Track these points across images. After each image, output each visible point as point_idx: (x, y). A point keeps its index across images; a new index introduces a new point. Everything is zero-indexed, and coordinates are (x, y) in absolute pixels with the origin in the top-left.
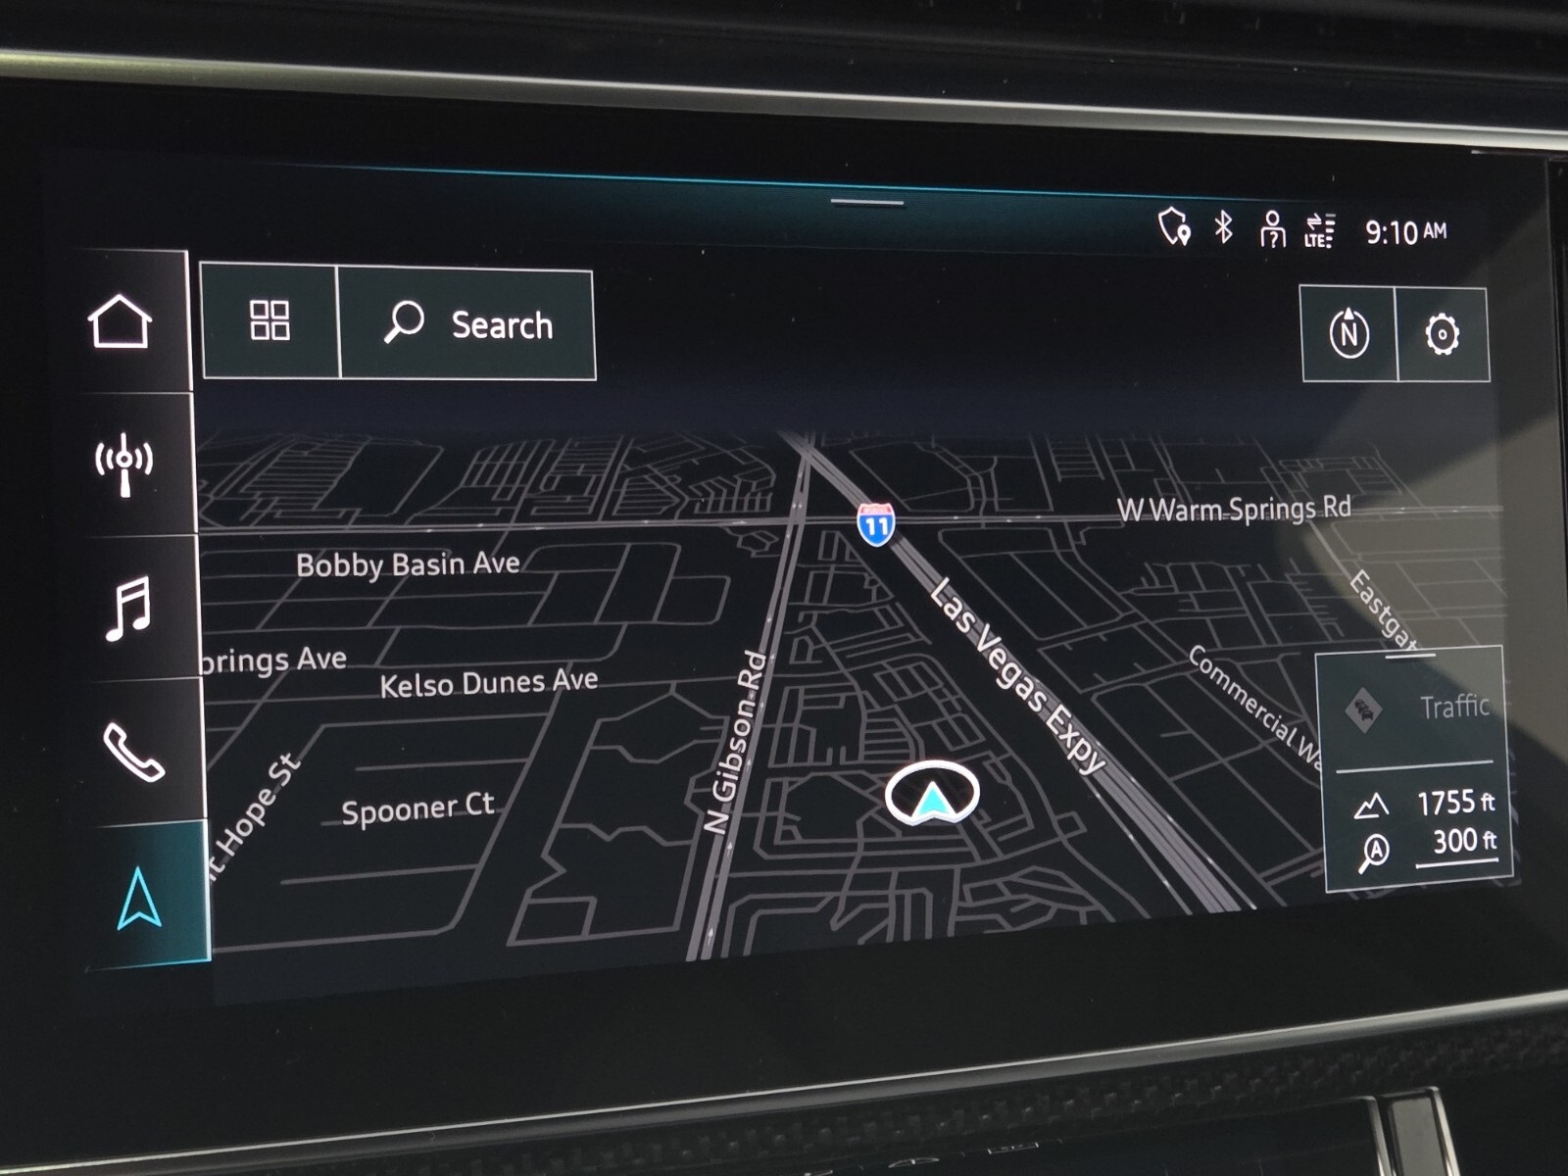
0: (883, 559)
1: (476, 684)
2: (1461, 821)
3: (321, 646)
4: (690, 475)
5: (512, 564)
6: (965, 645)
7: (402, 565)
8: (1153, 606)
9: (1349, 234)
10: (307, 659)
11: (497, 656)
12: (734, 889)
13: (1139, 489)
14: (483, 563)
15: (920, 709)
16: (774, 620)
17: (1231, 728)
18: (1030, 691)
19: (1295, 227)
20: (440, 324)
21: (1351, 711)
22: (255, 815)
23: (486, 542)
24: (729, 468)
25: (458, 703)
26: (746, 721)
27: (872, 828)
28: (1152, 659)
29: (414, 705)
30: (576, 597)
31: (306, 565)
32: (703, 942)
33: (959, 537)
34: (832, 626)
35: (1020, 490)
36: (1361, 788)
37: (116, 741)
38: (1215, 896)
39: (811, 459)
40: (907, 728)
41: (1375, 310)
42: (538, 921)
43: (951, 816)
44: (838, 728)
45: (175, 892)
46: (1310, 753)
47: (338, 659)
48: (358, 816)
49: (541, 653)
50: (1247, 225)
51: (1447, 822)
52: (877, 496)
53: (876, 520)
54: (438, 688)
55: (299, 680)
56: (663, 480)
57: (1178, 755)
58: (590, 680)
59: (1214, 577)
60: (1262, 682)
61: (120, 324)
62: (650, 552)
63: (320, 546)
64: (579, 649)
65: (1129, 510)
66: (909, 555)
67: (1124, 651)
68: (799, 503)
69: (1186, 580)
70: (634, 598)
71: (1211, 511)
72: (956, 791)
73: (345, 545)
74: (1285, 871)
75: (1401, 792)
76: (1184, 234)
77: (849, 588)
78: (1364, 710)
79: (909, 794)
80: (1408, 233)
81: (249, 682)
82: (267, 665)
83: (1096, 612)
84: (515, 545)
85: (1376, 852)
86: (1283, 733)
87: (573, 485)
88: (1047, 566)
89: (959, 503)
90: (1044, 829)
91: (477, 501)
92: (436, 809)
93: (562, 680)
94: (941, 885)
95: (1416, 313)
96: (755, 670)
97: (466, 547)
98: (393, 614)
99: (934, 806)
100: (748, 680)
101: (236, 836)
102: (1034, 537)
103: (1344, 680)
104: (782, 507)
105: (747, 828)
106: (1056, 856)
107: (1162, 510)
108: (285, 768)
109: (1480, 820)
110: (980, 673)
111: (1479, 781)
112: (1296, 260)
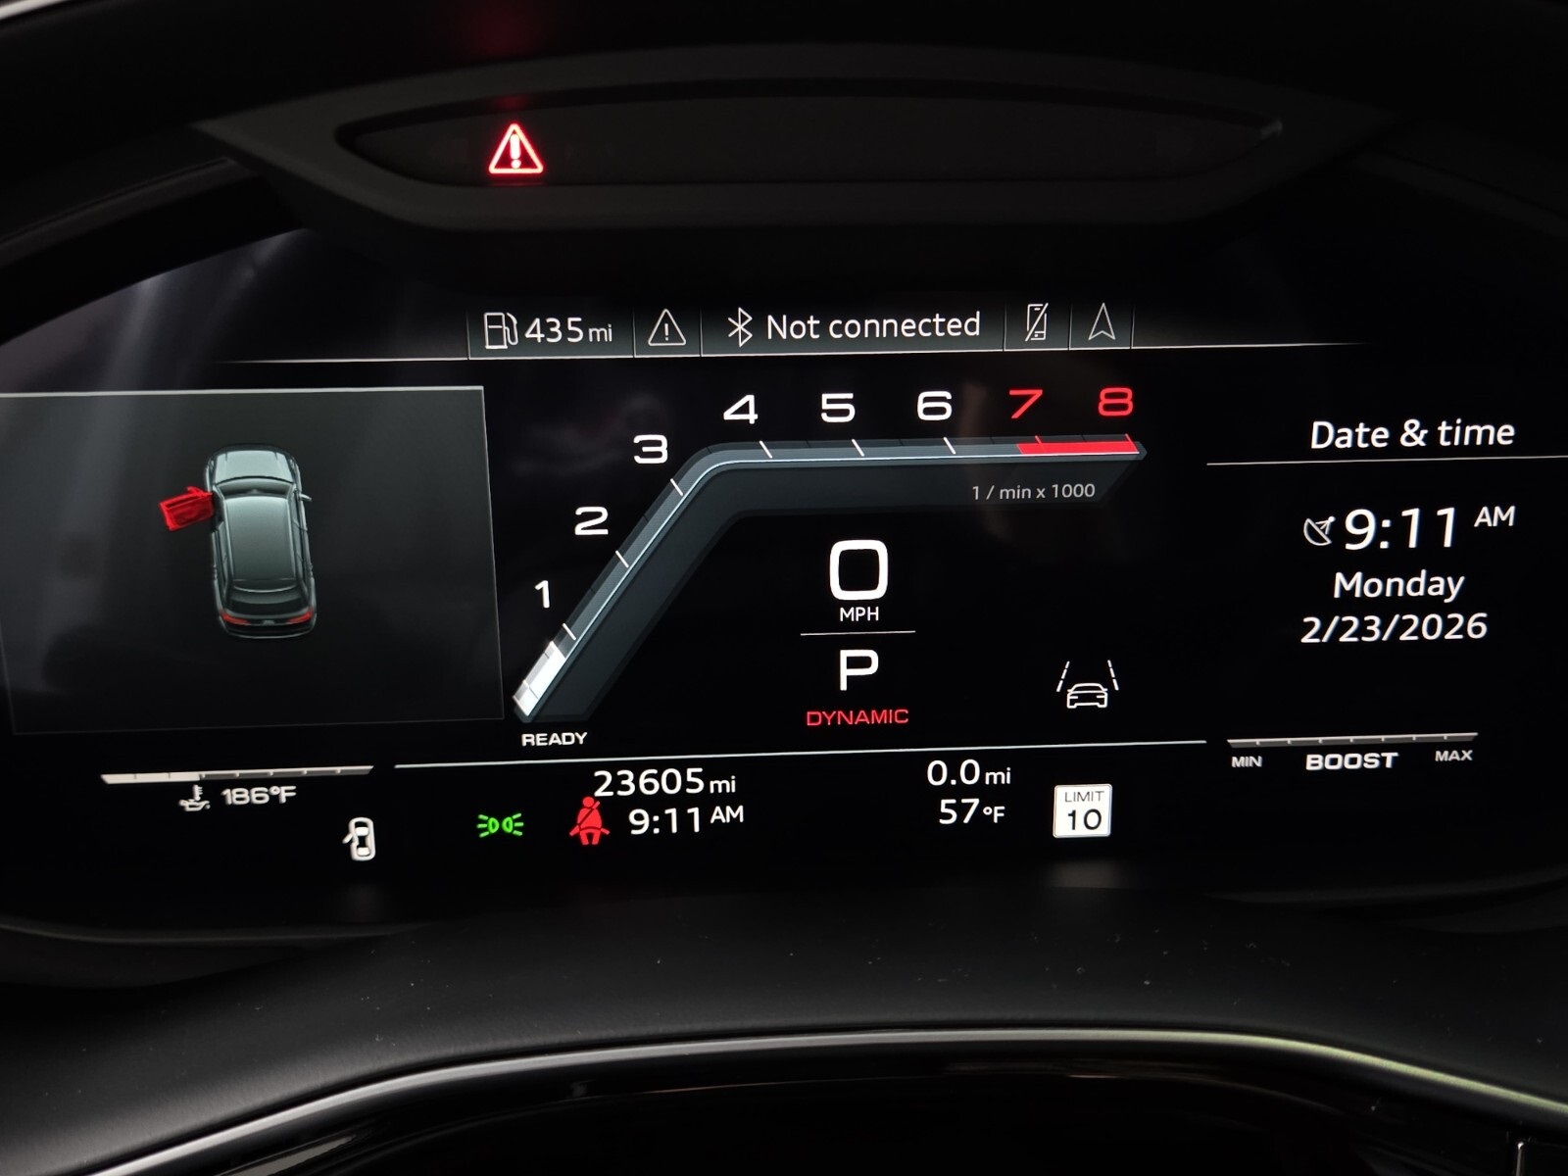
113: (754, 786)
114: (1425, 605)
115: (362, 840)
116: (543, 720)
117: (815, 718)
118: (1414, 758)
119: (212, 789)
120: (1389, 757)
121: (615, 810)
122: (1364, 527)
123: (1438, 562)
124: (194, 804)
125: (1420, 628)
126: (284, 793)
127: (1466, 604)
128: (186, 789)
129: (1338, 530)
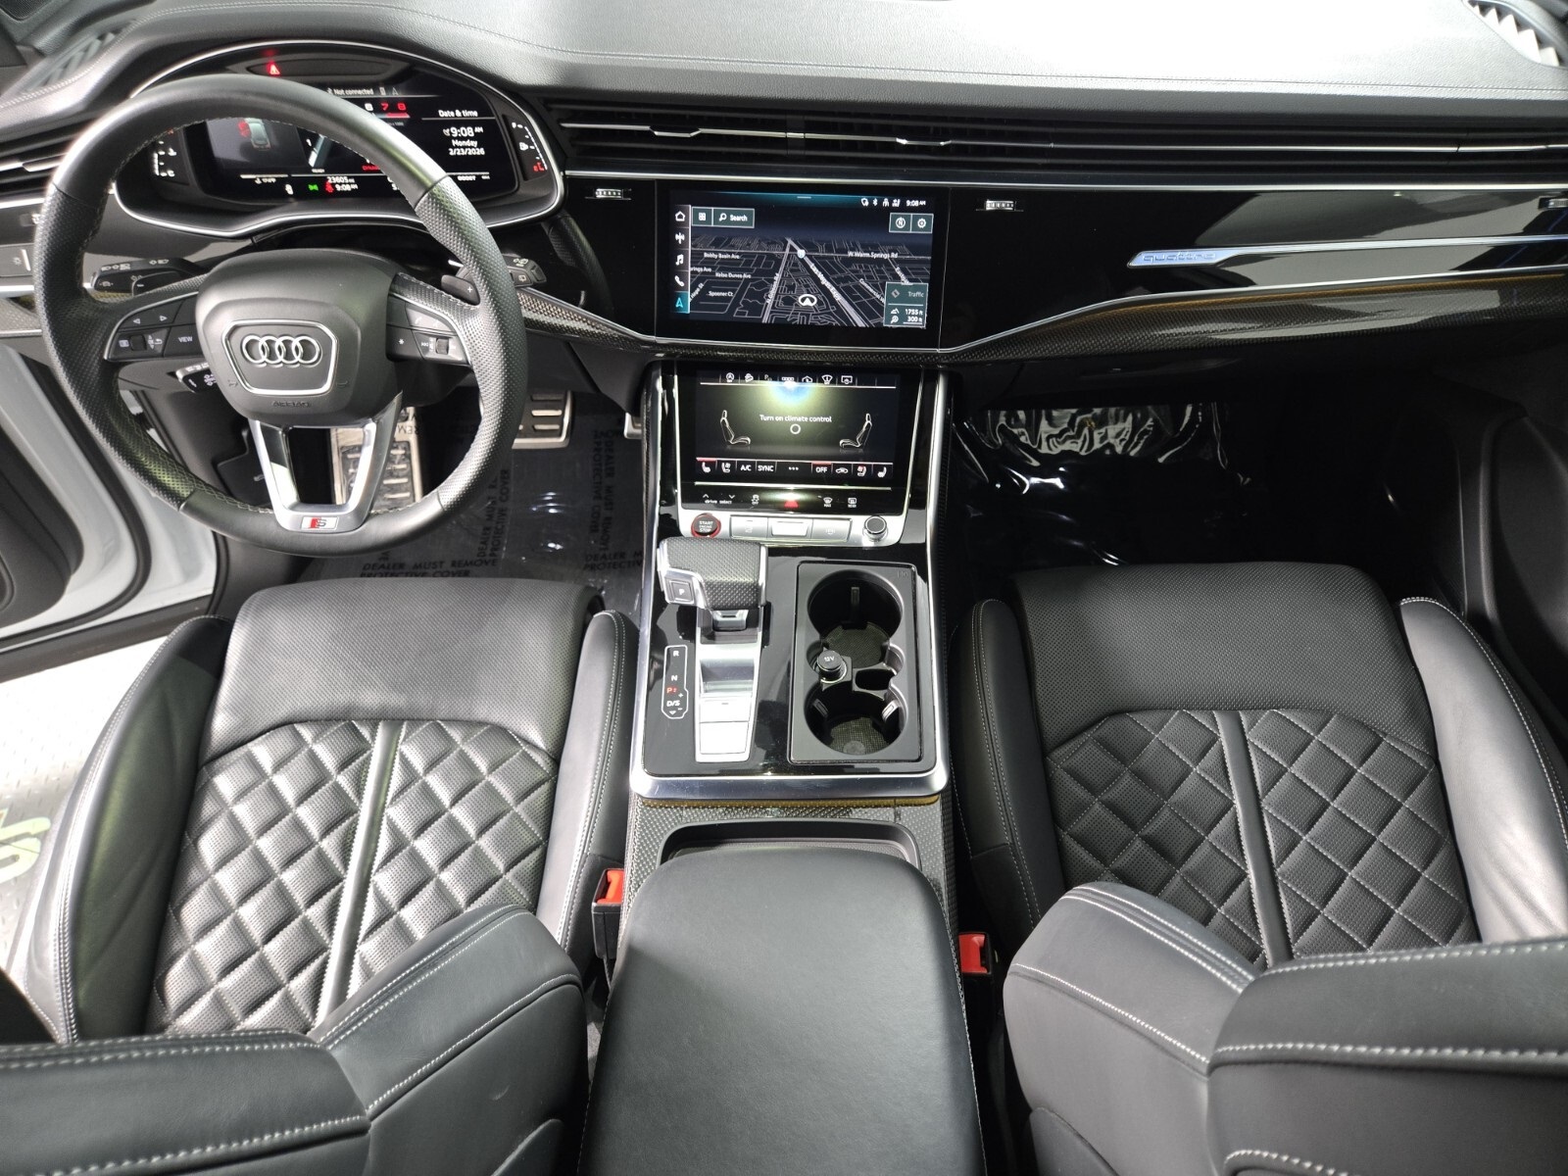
0: (802, 260)
1: (731, 275)
2: (914, 316)
3: (707, 267)
4: (768, 244)
5: (738, 257)
6: (816, 276)
7: (721, 256)
8: (853, 271)
9: (903, 204)
10: (705, 269)
11: (734, 271)
12: (771, 312)
13: (853, 250)
14: (733, 256)
15: (807, 286)
16: (781, 269)
17: (866, 294)
18: (828, 285)
19: (891, 202)
20: (728, 217)
21: (893, 294)
22: (697, 291)
23: (734, 253)
24: (775, 243)
25: (728, 278)
26: (775, 285)
27: (796, 305)
28: (852, 281)
29: (721, 278)
30: (748, 263)
31: (706, 255)
32: (765, 320)
33: (817, 257)
34: (791, 271)
35: (829, 250)
36: (894, 307)
37: (677, 278)
38: (861, 324)
39: (790, 242)
40: (804, 289)
41: (907, 219)
42: (738, 313)
43: (811, 305)
44: (791, 288)
45: (684, 302)
46: (884, 300)
47: (710, 270)
48: (712, 294)
49: (741, 271)
50: (880, 202)
51: (911, 315)
52: (801, 248)
53: (801, 253)
54: (726, 276)
55: (704, 273)
56: (764, 245)
57: (856, 298)
58: (749, 276)
59: (866, 267)
60: (875, 287)
61: (680, 217)
62: (761, 256)
63: (708, 252)
64: (748, 271)
65: (850, 254)
66: (807, 260)
67: (847, 279)
68: (788, 249)
69: (861, 267)
70: (758, 264)
71: (868, 255)
72: (812, 300)
73: (712, 252)
74: (876, 321)
75: (902, 309)
76: (867, 204)
77: (795, 264)
78: (896, 293)
79: (803, 300)
80: (916, 203)
81: (696, 272)
82: (700, 270)
83: (842, 271)
84: (739, 254)
85: (895, 319)
86: (878, 296)
87: (749, 245)
88: (833, 263)
89: (818, 251)
90: (828, 308)
91: (733, 247)
92: (724, 294)
93: (745, 276)
94: (808, 316)
95: (916, 219)
96: (778, 277)
97: (730, 254)
98: (719, 263)
99: (807, 302)
100: (776, 278)
101: (694, 295)
102: (832, 258)
103: (892, 288)
104: (784, 250)
105: (774, 303)
106: (830, 313)
107: (857, 254)
108: (701, 286)
109: (919, 316)
110: (817, 281)
111: (919, 309)
112: (891, 209)
113: (358, 180)
114: (471, 147)
115: (289, 189)
116: (316, 167)
117: (364, 168)
118: (479, 177)
119: (261, 179)
120: (474, 178)
121: (333, 185)
122: (455, 131)
123: (471, 139)
124: (258, 182)
125: (471, 152)
126: (274, 180)
127: (479, 146)
128: (255, 179)
129: (451, 133)
